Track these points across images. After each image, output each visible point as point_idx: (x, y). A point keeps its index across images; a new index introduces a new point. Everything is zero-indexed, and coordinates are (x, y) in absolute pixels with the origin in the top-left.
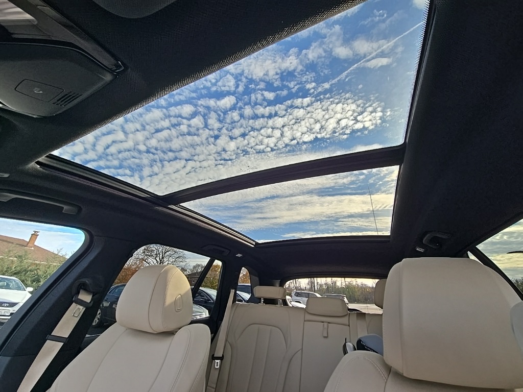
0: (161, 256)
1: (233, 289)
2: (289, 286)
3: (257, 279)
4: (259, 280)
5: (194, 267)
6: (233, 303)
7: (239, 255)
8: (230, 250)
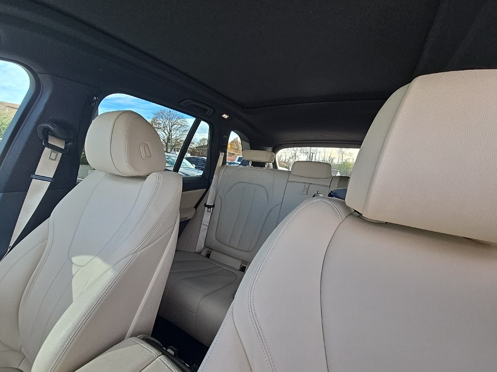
0: (168, 129)
1: (222, 151)
2: (289, 161)
3: (248, 144)
4: (250, 145)
5: (201, 141)
6: (222, 165)
7: (225, 116)
8: (214, 109)
